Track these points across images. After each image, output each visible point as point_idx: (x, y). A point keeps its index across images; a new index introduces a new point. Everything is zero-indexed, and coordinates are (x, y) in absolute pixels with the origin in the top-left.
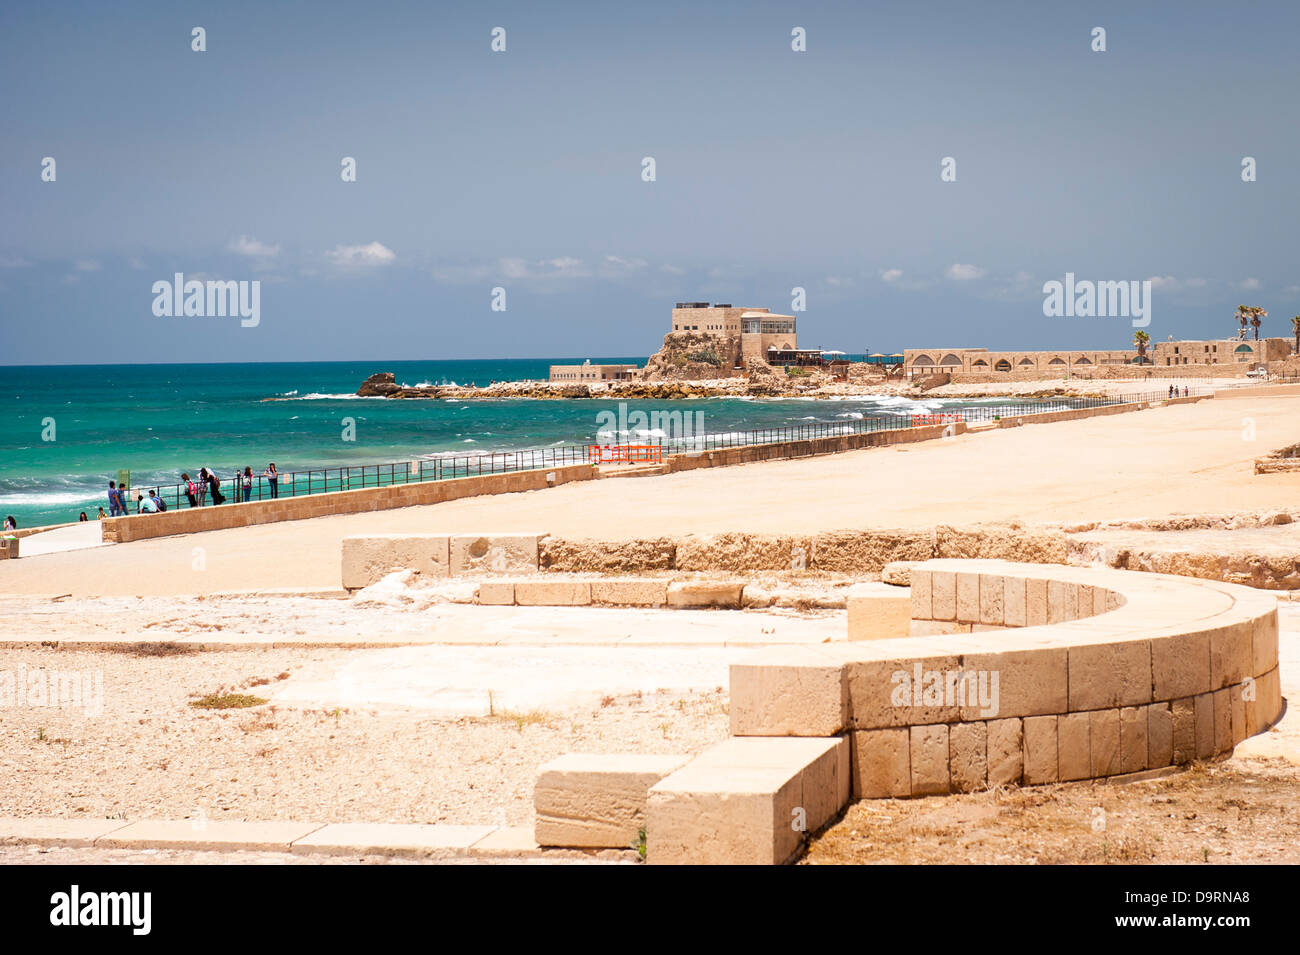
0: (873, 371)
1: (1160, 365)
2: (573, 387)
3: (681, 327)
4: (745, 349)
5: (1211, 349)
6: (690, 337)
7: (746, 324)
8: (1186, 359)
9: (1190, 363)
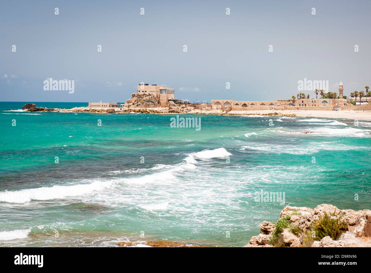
0: (207, 106)
1: (297, 106)
2: (110, 109)
3: (141, 91)
4: (161, 98)
5: (314, 102)
6: (144, 94)
7: (161, 91)
8: (305, 105)
9: (307, 106)
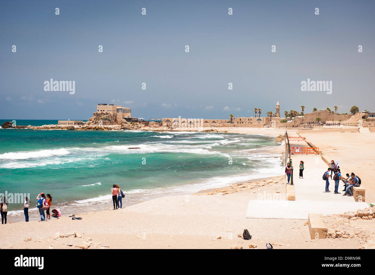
0: (156, 124)
1: (236, 124)
2: (70, 127)
3: (100, 111)
4: (117, 117)
5: (250, 120)
6: (102, 113)
7: (118, 110)
8: (243, 122)
